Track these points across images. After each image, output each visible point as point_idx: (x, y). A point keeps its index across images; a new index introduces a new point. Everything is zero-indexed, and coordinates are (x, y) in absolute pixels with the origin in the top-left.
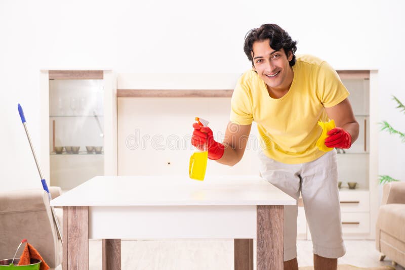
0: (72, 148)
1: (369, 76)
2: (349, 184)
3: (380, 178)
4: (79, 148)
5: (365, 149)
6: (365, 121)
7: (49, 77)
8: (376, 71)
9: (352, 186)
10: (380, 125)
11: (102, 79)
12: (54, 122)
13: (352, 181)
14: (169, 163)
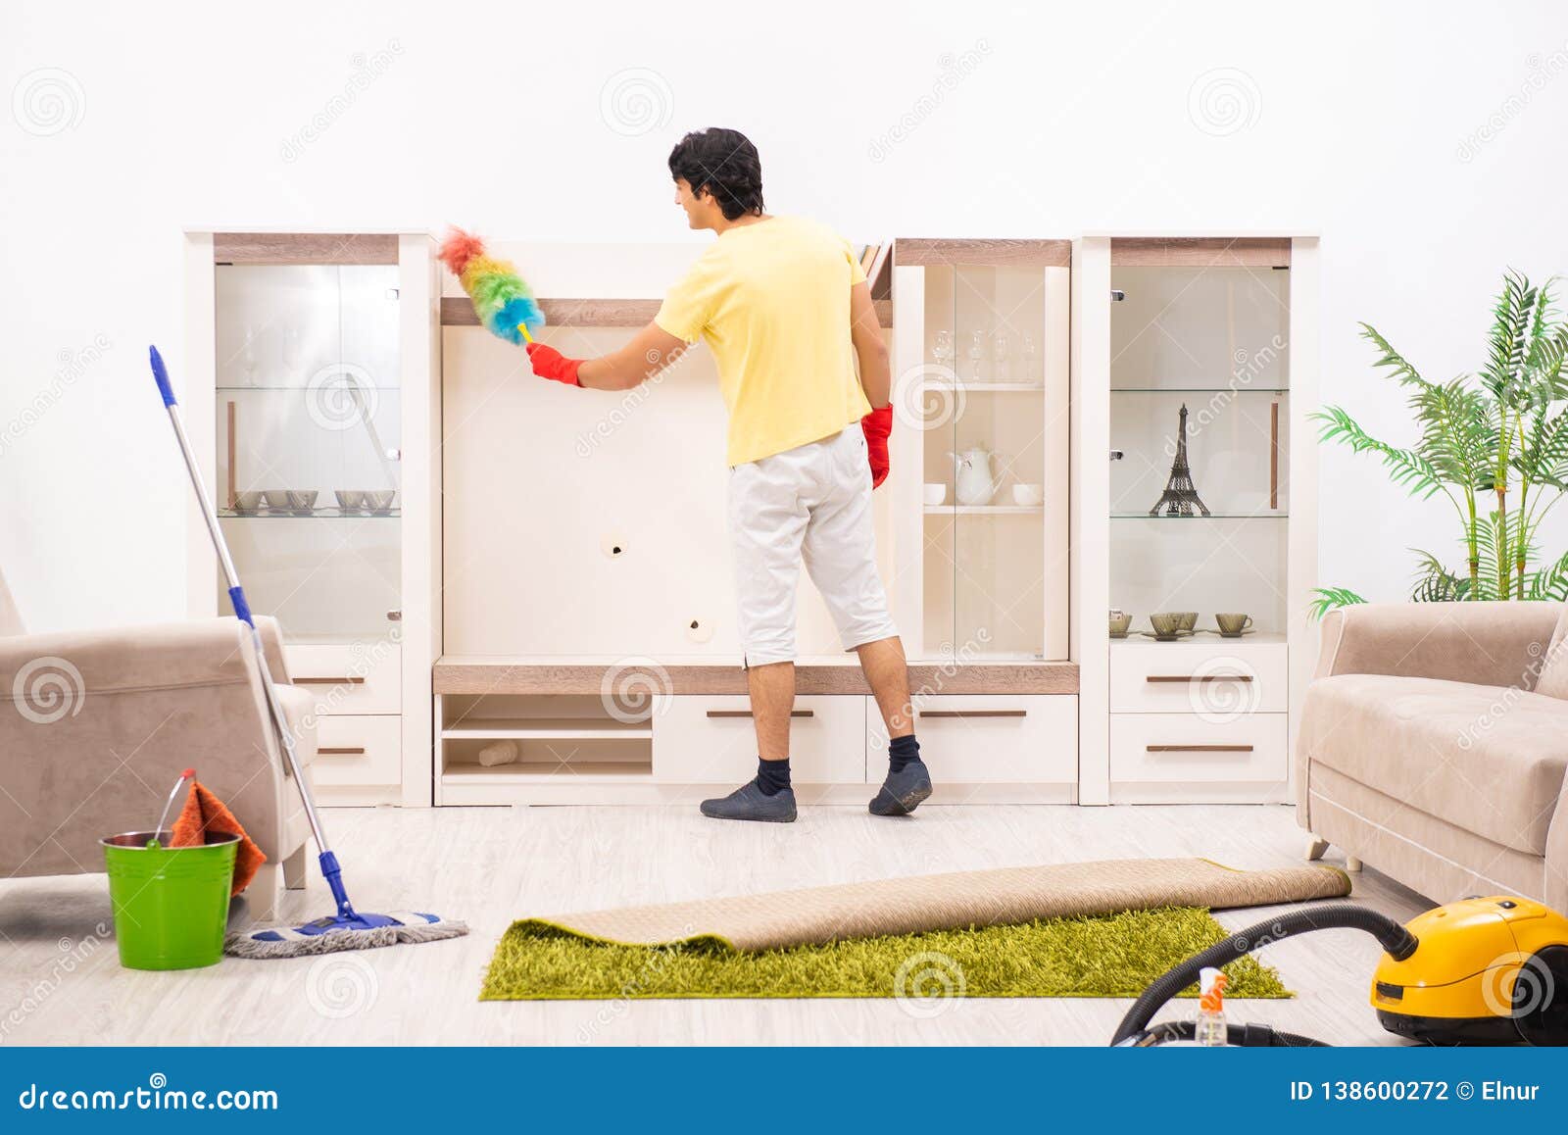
0: (289, 495)
1: (1289, 258)
2: (1219, 618)
3: (1320, 596)
4: (315, 495)
5: (1274, 504)
6: (1275, 407)
7: (216, 255)
8: (1312, 242)
9: (1231, 626)
10: (1323, 422)
11: (395, 262)
12: (231, 406)
13: (1232, 610)
14: (617, 550)
